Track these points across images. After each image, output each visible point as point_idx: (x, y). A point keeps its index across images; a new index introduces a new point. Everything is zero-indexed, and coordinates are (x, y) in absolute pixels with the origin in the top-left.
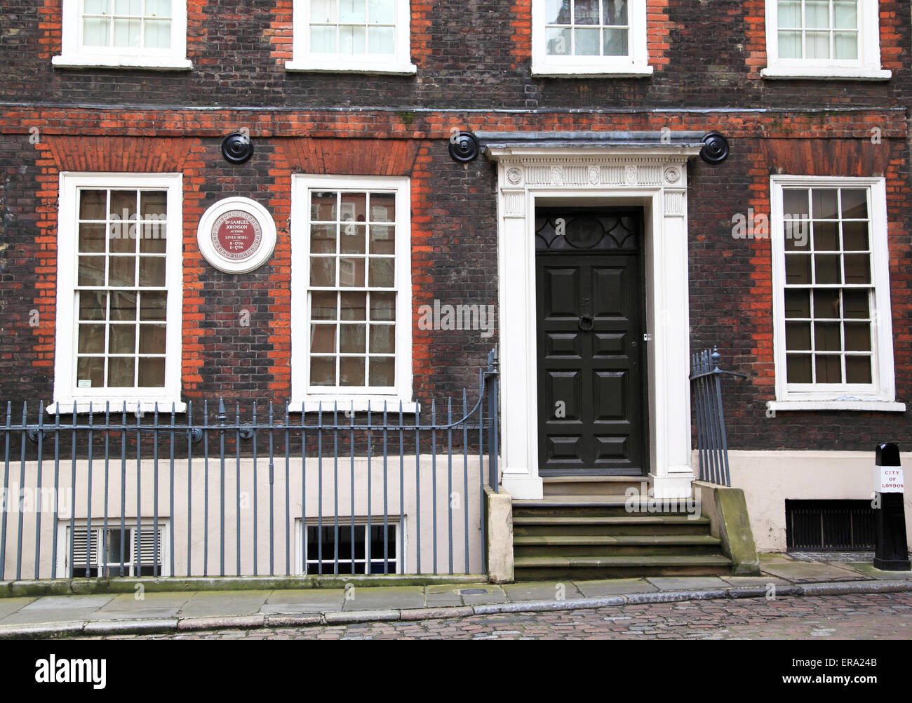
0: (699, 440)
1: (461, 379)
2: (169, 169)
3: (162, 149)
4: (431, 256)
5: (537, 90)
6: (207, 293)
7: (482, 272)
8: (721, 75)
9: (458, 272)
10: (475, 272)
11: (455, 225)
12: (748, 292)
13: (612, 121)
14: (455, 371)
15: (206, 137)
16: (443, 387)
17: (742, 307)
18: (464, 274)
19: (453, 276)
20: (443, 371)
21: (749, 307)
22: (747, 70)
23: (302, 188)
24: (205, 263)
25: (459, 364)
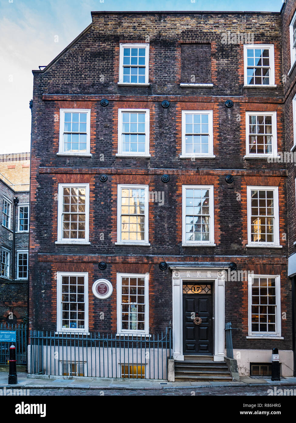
0: (226, 346)
1: (162, 329)
2: (85, 271)
3: (83, 266)
4: (154, 295)
5: (184, 250)
6: (95, 304)
7: (168, 300)
8: (235, 247)
9: (161, 300)
10: (166, 300)
11: (161, 287)
12: (241, 306)
13: (204, 259)
14: (161, 326)
15: (94, 263)
16: (157, 330)
17: (240, 310)
18: (163, 300)
19: (160, 301)
20: (157, 326)
21: (241, 310)
22: (242, 245)
23: (120, 277)
24: (94, 296)
25: (161, 324)
